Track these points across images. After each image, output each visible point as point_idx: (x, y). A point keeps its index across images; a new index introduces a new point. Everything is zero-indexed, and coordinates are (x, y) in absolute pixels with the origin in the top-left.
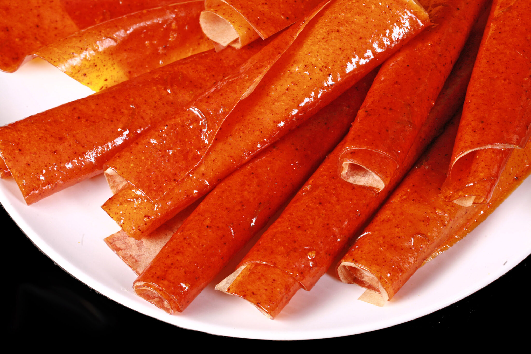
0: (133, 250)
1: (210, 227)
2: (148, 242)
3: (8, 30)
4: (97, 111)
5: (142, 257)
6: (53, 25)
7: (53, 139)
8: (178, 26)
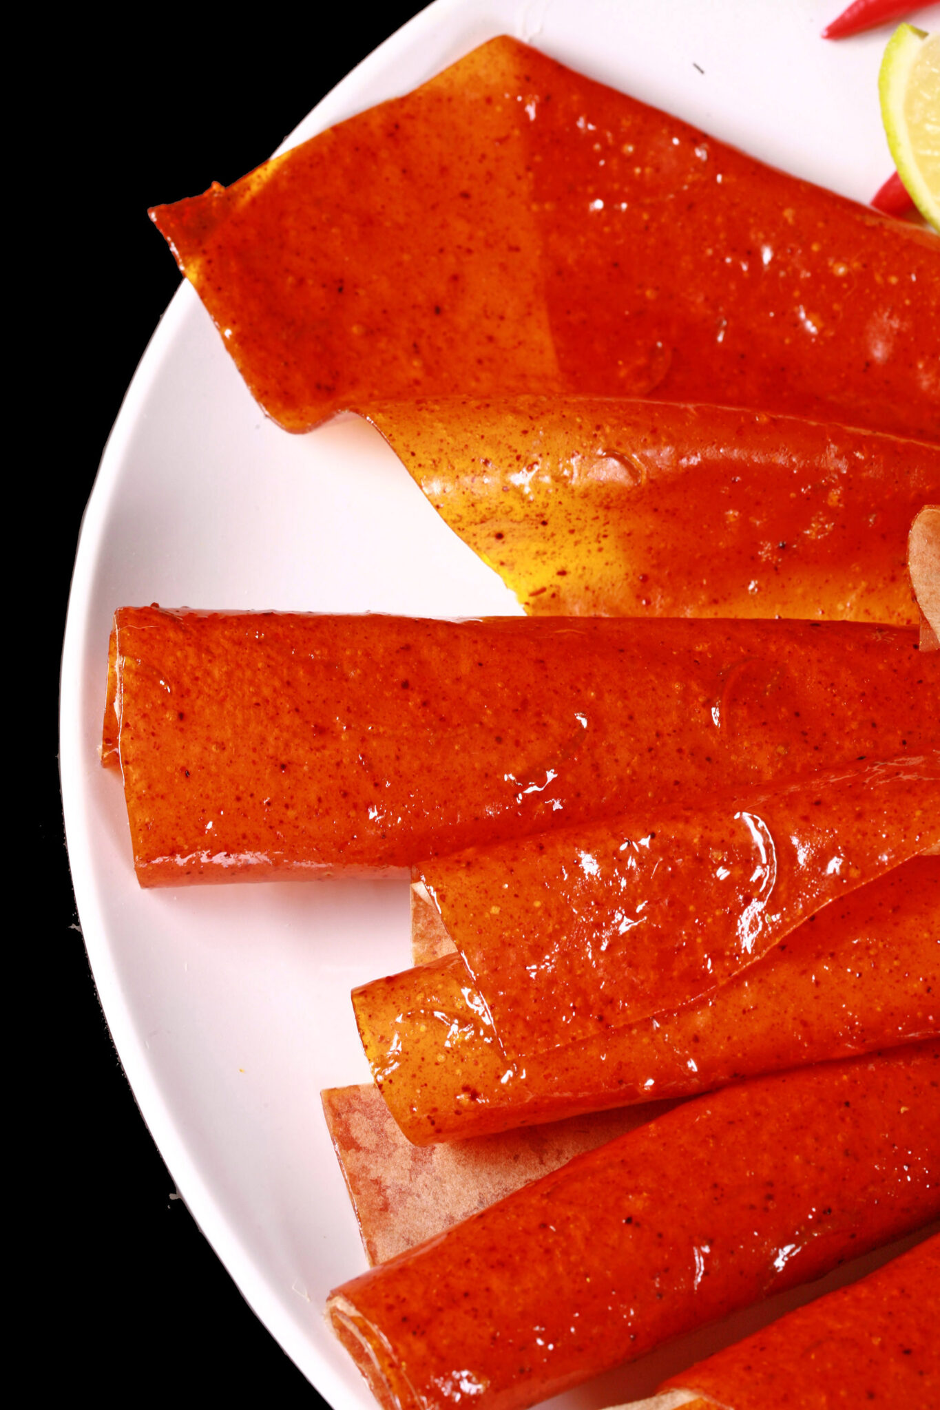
0: (395, 1163)
1: (638, 1225)
2: (451, 1157)
3: (340, 290)
4: (470, 687)
5: (409, 1200)
6: (489, 326)
7: (298, 721)
8: (846, 505)
